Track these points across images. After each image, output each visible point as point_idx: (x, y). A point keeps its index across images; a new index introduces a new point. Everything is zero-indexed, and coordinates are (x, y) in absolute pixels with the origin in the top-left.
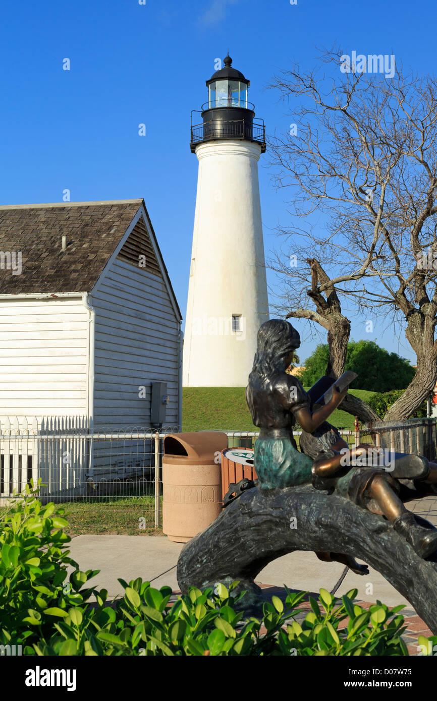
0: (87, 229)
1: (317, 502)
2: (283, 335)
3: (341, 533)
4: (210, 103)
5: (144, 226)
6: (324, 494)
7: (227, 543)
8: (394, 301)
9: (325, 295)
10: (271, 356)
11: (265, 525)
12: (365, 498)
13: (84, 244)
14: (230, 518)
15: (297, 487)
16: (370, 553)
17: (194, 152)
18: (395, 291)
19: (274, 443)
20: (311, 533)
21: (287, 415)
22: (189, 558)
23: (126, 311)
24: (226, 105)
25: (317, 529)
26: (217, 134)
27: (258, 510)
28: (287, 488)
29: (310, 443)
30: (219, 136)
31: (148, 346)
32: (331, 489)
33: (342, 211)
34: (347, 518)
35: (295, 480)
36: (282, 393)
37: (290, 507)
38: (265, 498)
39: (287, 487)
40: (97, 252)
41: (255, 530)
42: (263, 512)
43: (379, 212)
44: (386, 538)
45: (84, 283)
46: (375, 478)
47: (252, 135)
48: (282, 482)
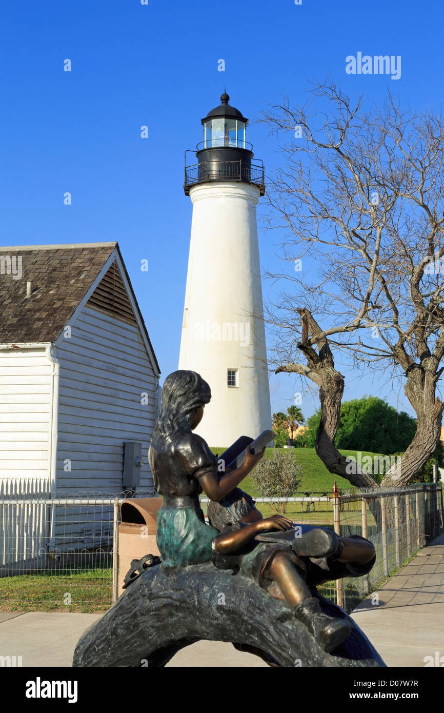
0: (54, 274)
1: (220, 583)
2: (190, 388)
3: (243, 621)
4: (205, 142)
5: (118, 272)
6: (228, 574)
7: (126, 630)
8: (393, 355)
9: (317, 348)
10: (174, 412)
11: (165, 610)
12: (265, 580)
13: (51, 290)
14: (129, 600)
15: (201, 565)
16: (274, 644)
17: (188, 194)
18: (393, 344)
19: (176, 513)
20: (212, 619)
21: (192, 481)
22: (86, 647)
23: (95, 363)
24: (222, 144)
25: (218, 615)
26: (212, 176)
27: (158, 592)
28: (189, 567)
29: (218, 514)
30: (215, 178)
31: (121, 402)
32: (236, 568)
33: (335, 257)
34: (250, 602)
35: (198, 557)
36: (185, 455)
37: (191, 588)
38: (166, 577)
39: (190, 565)
40: (64, 299)
41: (154, 615)
42: (163, 594)
43: (374, 258)
44: (290, 627)
45: (48, 333)
46: (277, 556)
47: (250, 177)
48: (184, 559)
